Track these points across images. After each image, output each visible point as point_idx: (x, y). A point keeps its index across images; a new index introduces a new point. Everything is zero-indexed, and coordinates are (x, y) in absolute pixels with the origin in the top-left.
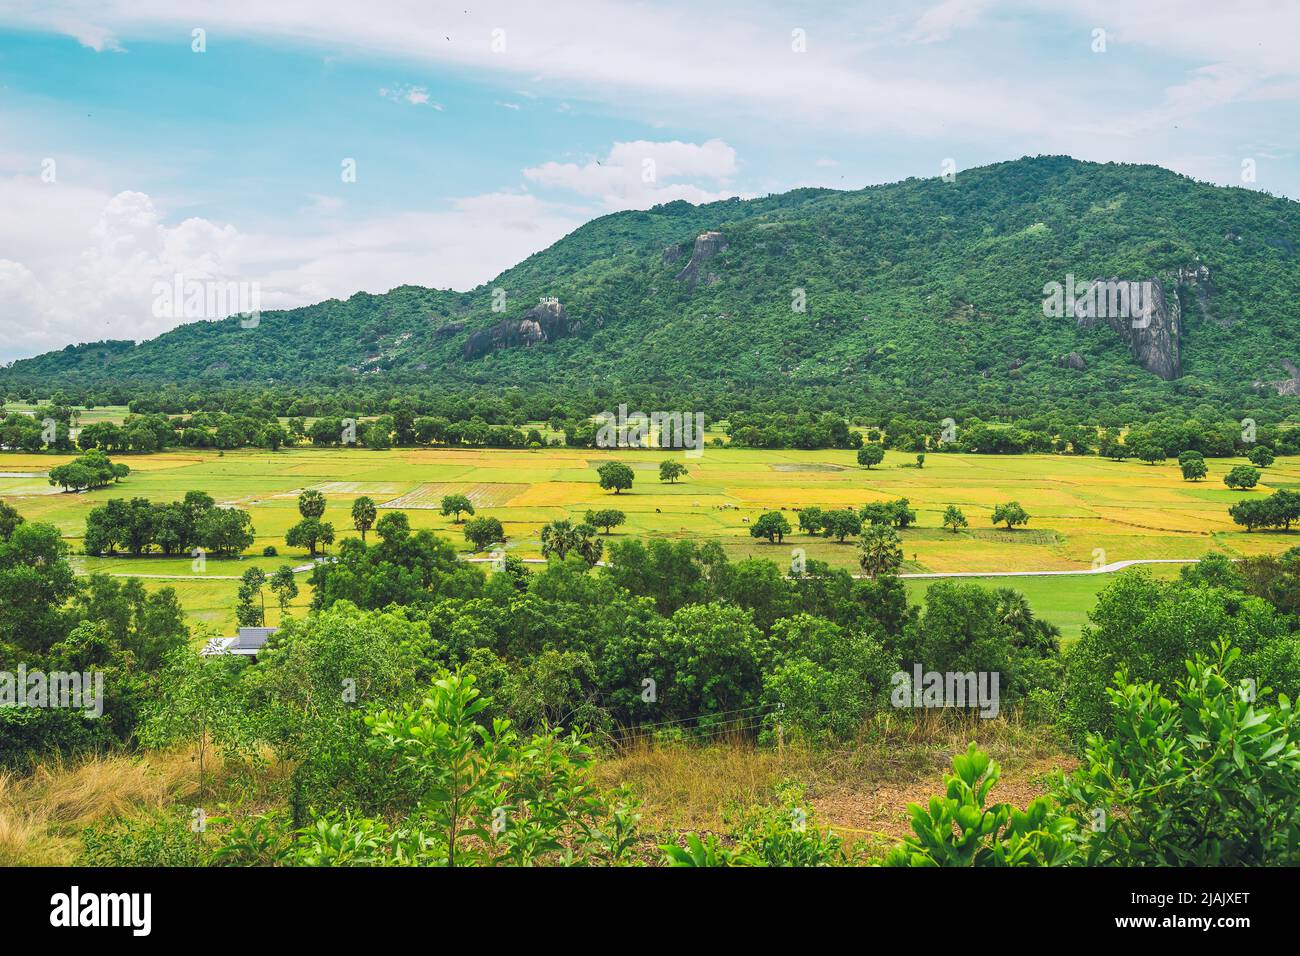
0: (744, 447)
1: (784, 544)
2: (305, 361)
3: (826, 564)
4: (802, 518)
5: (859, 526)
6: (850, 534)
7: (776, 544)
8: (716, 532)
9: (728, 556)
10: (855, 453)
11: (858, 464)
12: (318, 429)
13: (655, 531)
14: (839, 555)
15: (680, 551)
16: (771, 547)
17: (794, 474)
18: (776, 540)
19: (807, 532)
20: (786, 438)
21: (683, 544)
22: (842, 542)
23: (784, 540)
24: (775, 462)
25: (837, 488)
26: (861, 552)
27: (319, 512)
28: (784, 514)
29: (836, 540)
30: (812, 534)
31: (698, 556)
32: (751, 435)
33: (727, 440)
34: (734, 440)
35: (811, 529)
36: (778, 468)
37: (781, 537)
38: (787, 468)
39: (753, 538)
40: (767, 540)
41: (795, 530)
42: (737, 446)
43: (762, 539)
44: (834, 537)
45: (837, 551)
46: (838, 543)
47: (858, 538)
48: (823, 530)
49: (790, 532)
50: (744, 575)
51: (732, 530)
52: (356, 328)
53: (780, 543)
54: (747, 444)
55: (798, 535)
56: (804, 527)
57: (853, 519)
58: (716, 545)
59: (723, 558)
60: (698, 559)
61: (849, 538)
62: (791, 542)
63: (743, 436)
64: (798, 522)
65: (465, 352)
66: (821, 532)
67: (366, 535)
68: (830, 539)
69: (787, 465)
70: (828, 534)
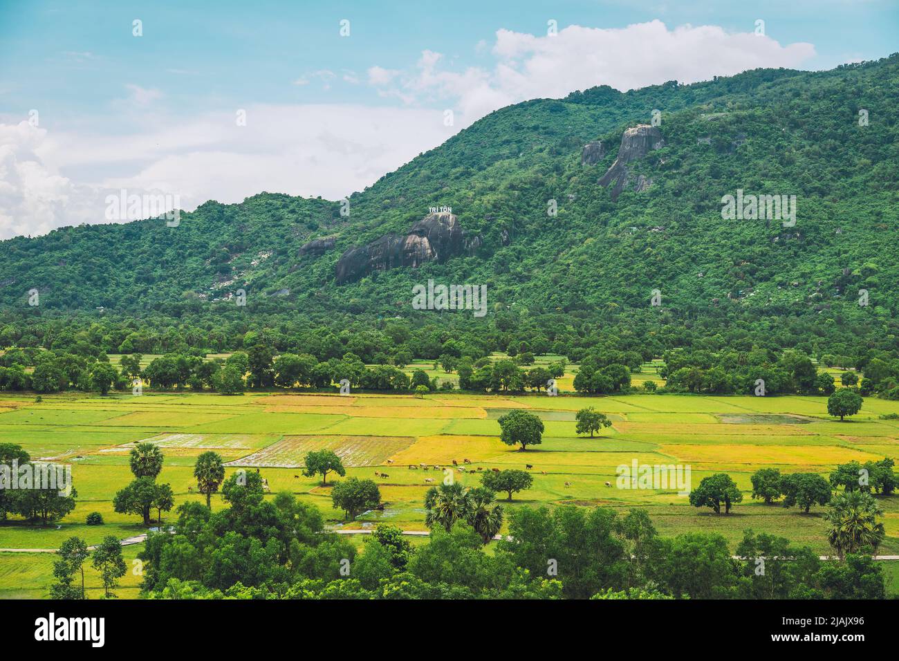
0: (683, 393)
1: (733, 515)
2: (143, 286)
3: (785, 542)
4: (755, 482)
5: (830, 493)
6: (818, 504)
7: (722, 515)
8: (647, 499)
9: (657, 530)
10: (826, 400)
11: (828, 416)
12: (156, 369)
13: (569, 497)
14: (803, 530)
15: (596, 522)
16: (716, 519)
17: (746, 426)
18: (723, 510)
19: (762, 500)
20: (736, 382)
21: (600, 512)
22: (807, 514)
23: (733, 510)
24: (722, 411)
25: (802, 445)
26: (830, 526)
27: (155, 471)
28: (734, 478)
29: (800, 511)
30: (768, 503)
31: (619, 528)
32: (692, 376)
33: (661, 384)
34: (670, 383)
35: (768, 497)
36: (725, 419)
37: (728, 506)
38: (737, 419)
39: (694, 507)
40: (712, 510)
41: (747, 498)
42: (674, 391)
43: (704, 509)
44: (796, 508)
45: (799, 525)
46: (802, 514)
47: (826, 509)
48: (783, 497)
49: (740, 500)
50: (678, 554)
51: (667, 497)
52: (204, 246)
53: (727, 514)
54: (687, 388)
55: (751, 505)
56: (758, 493)
57: (820, 483)
58: (642, 516)
59: (651, 531)
60: (619, 532)
61: (816, 508)
62: (741, 512)
63: (682, 379)
64: (751, 487)
65: (336, 274)
66: (779, 500)
67: (211, 499)
68: (791, 509)
69: (737, 415)
70: (789, 503)
